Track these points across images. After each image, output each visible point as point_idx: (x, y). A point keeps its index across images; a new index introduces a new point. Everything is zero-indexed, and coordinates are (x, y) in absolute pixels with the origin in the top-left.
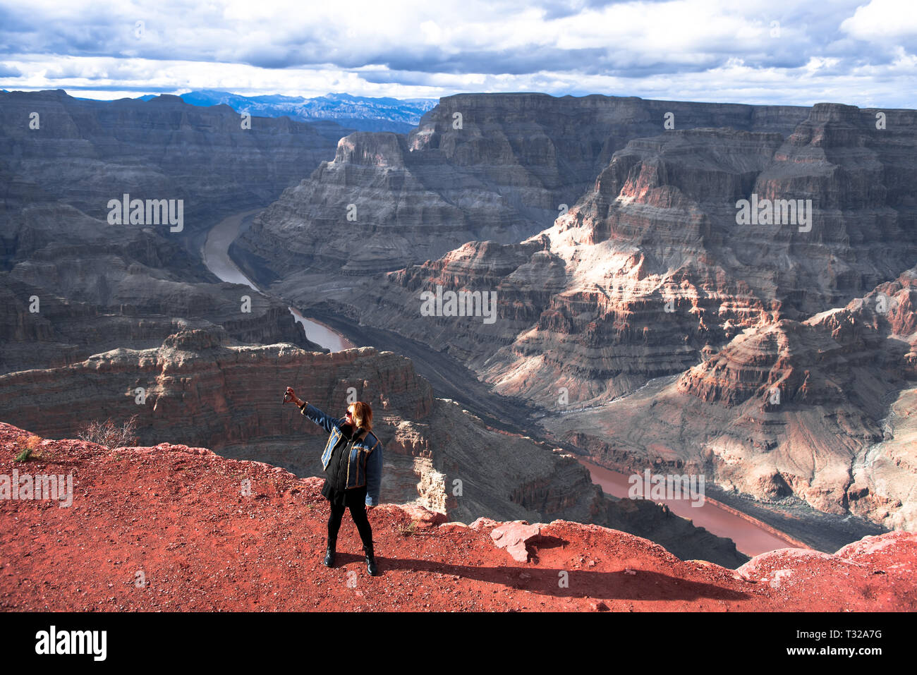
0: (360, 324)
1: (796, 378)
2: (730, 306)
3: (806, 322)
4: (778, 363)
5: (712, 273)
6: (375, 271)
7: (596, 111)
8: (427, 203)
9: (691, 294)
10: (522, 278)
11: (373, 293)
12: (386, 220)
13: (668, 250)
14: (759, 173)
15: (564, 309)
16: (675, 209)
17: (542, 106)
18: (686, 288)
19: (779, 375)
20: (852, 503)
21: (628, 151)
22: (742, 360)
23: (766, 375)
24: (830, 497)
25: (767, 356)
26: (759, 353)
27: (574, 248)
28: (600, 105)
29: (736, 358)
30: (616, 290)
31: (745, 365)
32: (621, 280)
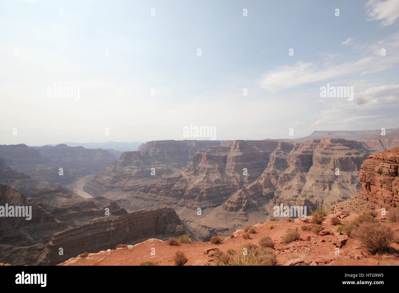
0: (132, 205)
1: (248, 202)
2: (229, 187)
3: (246, 188)
4: (244, 199)
6: (134, 189)
8: (147, 169)
10: (178, 186)
11: (134, 195)
12: (136, 174)
13: (212, 175)
14: (227, 155)
15: (190, 193)
16: (212, 165)
18: (218, 184)
19: (245, 202)
22: (236, 199)
23: (242, 202)
25: (241, 198)
26: (239, 197)
27: (189, 177)
29: (234, 199)
30: (202, 186)
31: (237, 200)
32: (203, 183)
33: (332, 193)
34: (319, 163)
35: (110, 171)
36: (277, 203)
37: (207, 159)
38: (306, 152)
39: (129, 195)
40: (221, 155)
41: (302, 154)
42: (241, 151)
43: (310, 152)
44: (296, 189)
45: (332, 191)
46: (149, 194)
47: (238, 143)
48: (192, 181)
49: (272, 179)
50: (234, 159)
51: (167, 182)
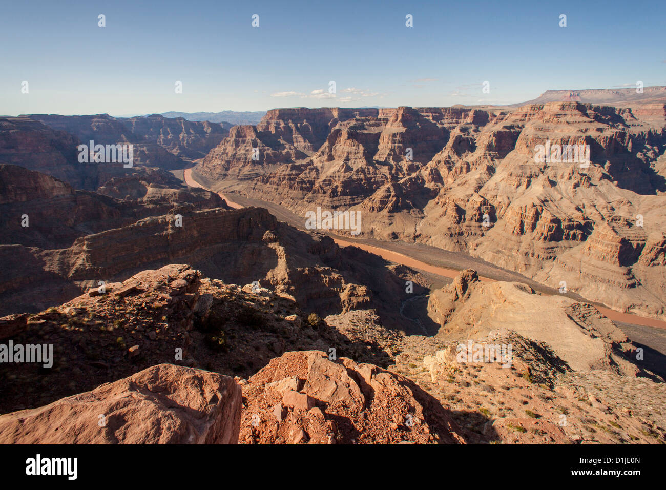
1: (397, 201)
2: (375, 179)
3: (399, 182)
4: (391, 197)
5: (369, 169)
6: (251, 178)
7: (325, 113)
8: (268, 151)
9: (362, 176)
10: (304, 176)
11: (251, 186)
13: (353, 162)
14: (381, 132)
15: (320, 186)
16: (354, 147)
17: (305, 112)
18: (360, 174)
19: (392, 201)
20: (417, 239)
21: (337, 127)
22: (380, 197)
23: (388, 201)
24: (410, 237)
25: (388, 195)
26: (385, 194)
27: (321, 164)
28: (327, 111)
29: (378, 196)
30: (337, 177)
31: (381, 198)
32: (339, 174)
33: (528, 193)
34: (525, 146)
35: (221, 154)
36: (440, 203)
37: (349, 138)
38: (512, 127)
39: (244, 185)
40: (372, 133)
41: (502, 130)
42: (404, 126)
43: (518, 127)
44: (474, 185)
45: (530, 189)
46: (268, 185)
47: (401, 112)
48: (325, 170)
49: (443, 169)
50: (391, 138)
51: (291, 170)
